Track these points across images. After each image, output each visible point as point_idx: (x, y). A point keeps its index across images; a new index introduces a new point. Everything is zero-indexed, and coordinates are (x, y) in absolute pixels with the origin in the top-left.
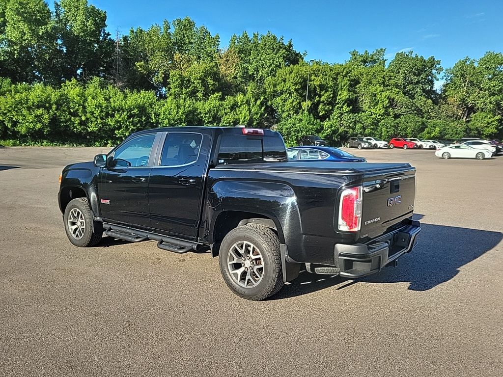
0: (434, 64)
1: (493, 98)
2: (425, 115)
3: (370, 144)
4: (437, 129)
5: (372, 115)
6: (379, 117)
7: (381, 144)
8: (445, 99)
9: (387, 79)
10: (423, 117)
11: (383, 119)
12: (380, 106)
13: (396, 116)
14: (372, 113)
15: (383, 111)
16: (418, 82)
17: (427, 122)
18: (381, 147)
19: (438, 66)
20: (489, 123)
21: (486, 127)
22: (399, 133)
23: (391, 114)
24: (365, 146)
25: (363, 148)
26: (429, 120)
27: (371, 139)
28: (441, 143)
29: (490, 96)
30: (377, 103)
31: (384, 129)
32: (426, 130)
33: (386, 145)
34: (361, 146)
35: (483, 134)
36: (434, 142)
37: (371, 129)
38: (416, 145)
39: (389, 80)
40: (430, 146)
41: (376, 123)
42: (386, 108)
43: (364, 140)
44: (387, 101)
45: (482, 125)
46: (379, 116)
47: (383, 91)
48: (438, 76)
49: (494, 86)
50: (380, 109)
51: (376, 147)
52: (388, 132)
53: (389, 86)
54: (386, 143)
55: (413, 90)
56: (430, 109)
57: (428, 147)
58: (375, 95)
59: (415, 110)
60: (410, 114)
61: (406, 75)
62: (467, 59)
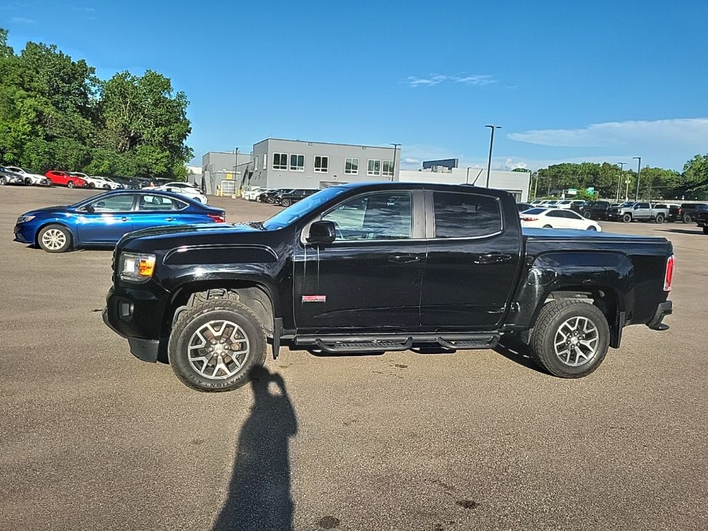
0: (86, 71)
1: (162, 130)
2: (87, 141)
3: (20, 177)
4: (106, 162)
5: (10, 132)
6: (23, 137)
7: (37, 178)
8: (103, 121)
9: (27, 79)
10: (84, 144)
11: (30, 140)
12: (23, 120)
13: (49, 138)
14: (10, 128)
15: (28, 128)
16: (69, 93)
17: (91, 151)
18: (38, 183)
19: (93, 75)
20: (157, 160)
21: (154, 164)
22: (58, 163)
23: (40, 133)
24: (12, 181)
25: (9, 184)
26: (93, 149)
27: (18, 171)
28: (114, 181)
29: (157, 126)
30: (18, 115)
31: (33, 156)
32: (94, 162)
33: (45, 180)
34: (5, 179)
35: (152, 172)
36: (107, 180)
37: (15, 154)
38: (86, 182)
39: (30, 82)
40: (104, 185)
41: (19, 145)
42: (32, 123)
43: (6, 170)
44: (34, 115)
45: (151, 161)
46: (24, 134)
47: (24, 98)
48: (93, 89)
49: (161, 115)
50: (24, 125)
51: (29, 182)
52: (40, 161)
53: (32, 91)
54: (45, 178)
55: (63, 102)
56: (91, 133)
57: (101, 187)
58: (12, 102)
59: (75, 132)
60: (70, 137)
61: (50, 79)
62: (127, 74)
